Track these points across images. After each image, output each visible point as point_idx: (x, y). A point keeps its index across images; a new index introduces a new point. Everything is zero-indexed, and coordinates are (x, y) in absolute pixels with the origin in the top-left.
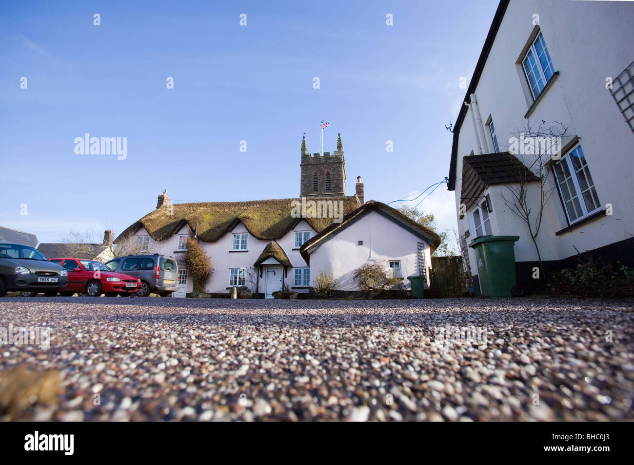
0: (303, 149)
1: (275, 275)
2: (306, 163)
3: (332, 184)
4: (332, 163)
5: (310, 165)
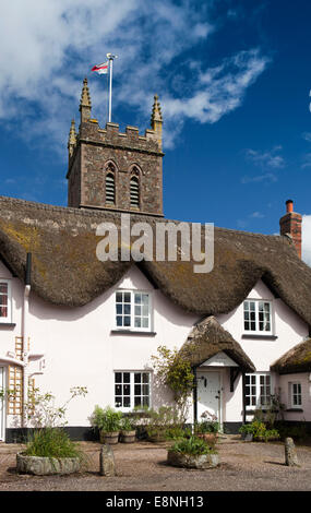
2: (93, 139)
3: (142, 194)
4: (143, 152)
5: (100, 145)
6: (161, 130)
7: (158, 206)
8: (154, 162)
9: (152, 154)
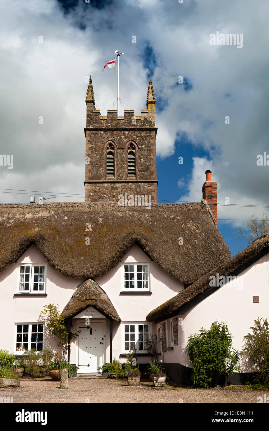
0: (90, 102)
1: (91, 333)
2: (96, 126)
3: (138, 164)
4: (138, 130)
5: (101, 130)
6: (154, 109)
7: (152, 173)
8: (148, 136)
9: (146, 130)
